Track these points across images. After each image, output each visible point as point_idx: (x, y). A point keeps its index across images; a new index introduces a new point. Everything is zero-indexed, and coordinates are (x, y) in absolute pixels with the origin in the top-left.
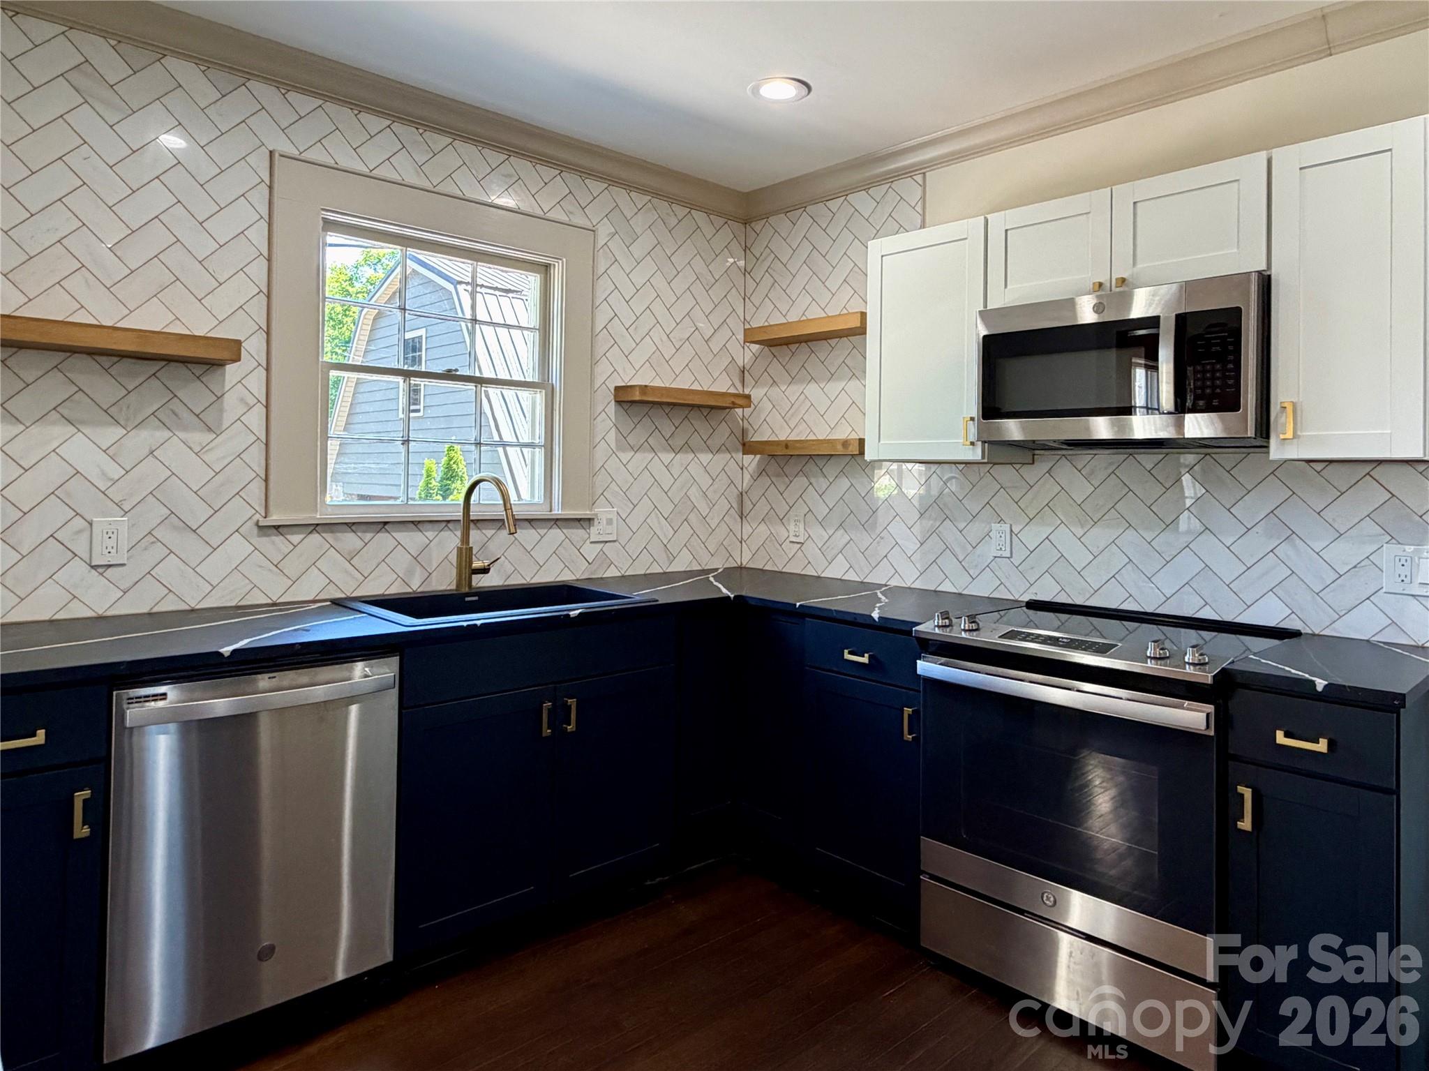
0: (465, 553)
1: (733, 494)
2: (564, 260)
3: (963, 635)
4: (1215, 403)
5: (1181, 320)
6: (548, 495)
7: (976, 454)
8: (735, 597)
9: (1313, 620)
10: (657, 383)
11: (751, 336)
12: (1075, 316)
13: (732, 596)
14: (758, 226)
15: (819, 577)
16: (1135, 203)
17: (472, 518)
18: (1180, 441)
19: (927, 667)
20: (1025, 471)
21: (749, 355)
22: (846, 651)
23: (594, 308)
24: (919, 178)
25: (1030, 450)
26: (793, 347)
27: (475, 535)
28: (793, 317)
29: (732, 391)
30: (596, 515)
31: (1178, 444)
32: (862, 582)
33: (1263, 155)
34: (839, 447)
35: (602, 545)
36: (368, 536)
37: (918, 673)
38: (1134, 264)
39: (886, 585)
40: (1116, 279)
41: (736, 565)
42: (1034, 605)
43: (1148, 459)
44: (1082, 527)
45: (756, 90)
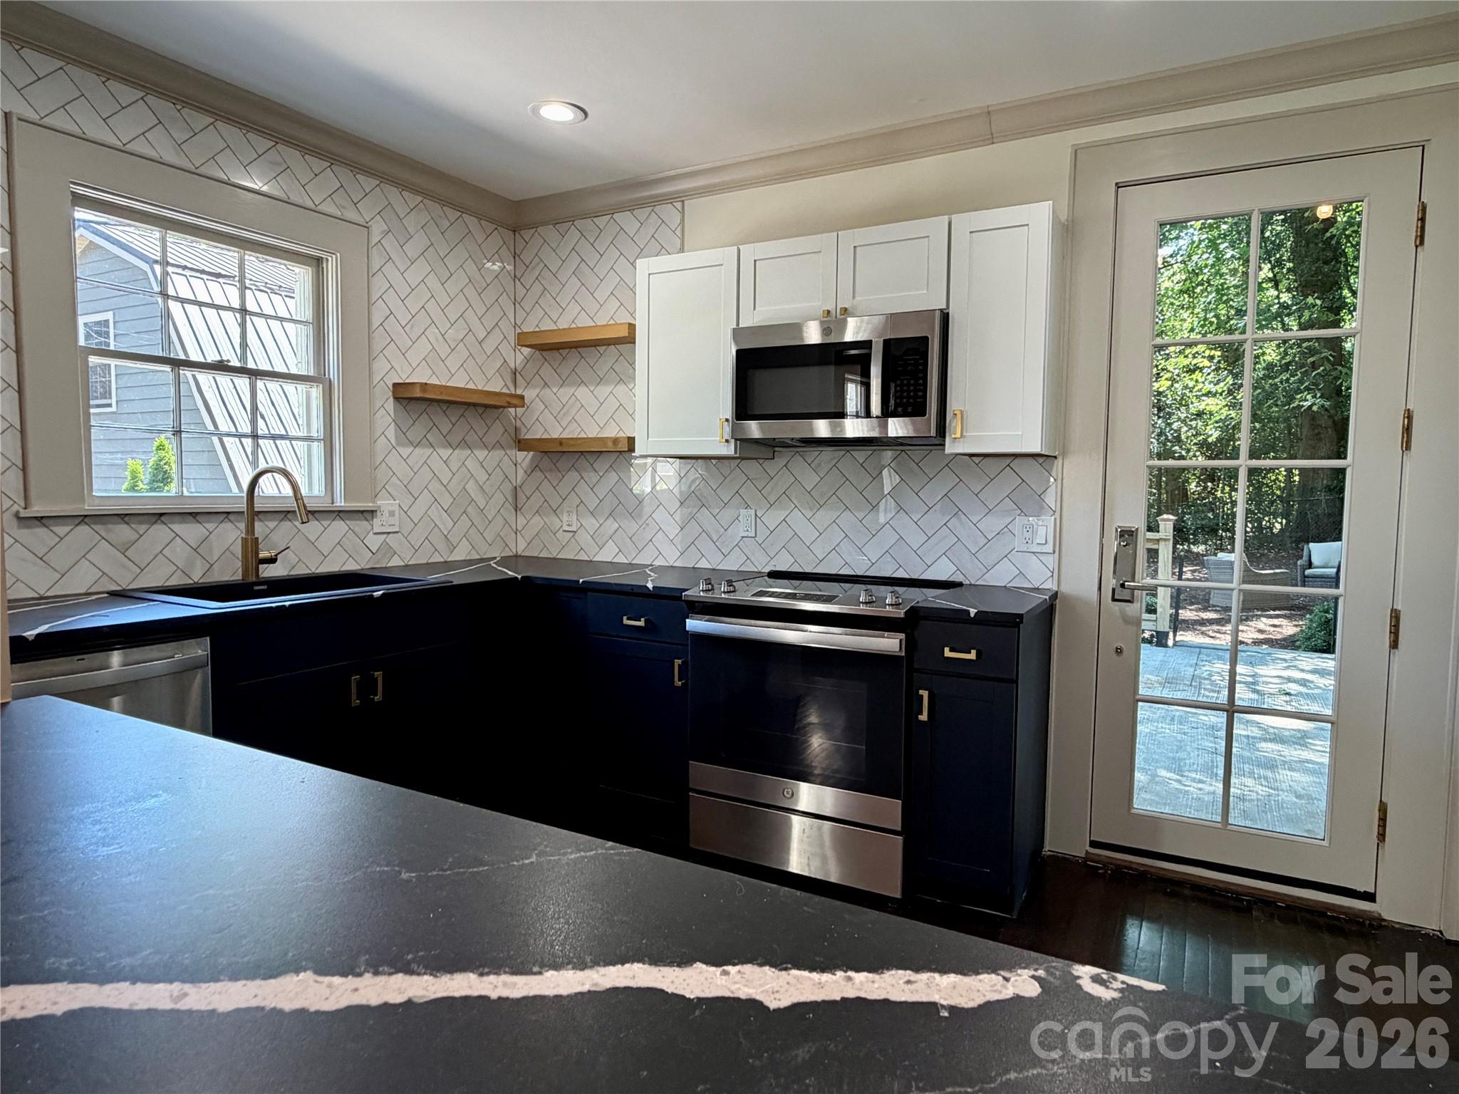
0: (251, 545)
1: (507, 488)
2: (338, 254)
3: (723, 596)
4: (910, 409)
5: (887, 343)
6: (329, 488)
7: (729, 450)
8: (522, 577)
9: (971, 575)
10: (434, 381)
11: (523, 340)
12: (802, 338)
13: (519, 577)
14: (527, 234)
15: (591, 561)
16: (855, 247)
17: (256, 510)
18: (884, 440)
19: (695, 624)
20: (767, 464)
21: (520, 358)
22: (625, 618)
23: (370, 304)
24: (679, 205)
25: (770, 446)
26: (564, 352)
27: (259, 526)
28: (563, 325)
29: (505, 391)
30: (379, 507)
31: (881, 442)
32: (630, 564)
33: (946, 218)
34: (610, 444)
35: (385, 536)
36: (142, 528)
37: (687, 629)
38: (854, 297)
39: (651, 565)
40: (841, 308)
41: (511, 554)
42: (775, 575)
43: (860, 454)
44: (811, 510)
45: (535, 111)
